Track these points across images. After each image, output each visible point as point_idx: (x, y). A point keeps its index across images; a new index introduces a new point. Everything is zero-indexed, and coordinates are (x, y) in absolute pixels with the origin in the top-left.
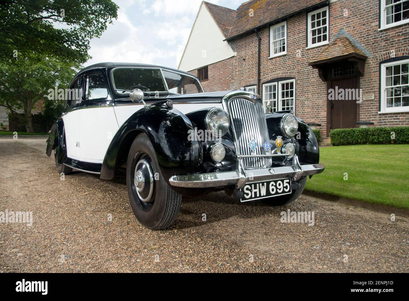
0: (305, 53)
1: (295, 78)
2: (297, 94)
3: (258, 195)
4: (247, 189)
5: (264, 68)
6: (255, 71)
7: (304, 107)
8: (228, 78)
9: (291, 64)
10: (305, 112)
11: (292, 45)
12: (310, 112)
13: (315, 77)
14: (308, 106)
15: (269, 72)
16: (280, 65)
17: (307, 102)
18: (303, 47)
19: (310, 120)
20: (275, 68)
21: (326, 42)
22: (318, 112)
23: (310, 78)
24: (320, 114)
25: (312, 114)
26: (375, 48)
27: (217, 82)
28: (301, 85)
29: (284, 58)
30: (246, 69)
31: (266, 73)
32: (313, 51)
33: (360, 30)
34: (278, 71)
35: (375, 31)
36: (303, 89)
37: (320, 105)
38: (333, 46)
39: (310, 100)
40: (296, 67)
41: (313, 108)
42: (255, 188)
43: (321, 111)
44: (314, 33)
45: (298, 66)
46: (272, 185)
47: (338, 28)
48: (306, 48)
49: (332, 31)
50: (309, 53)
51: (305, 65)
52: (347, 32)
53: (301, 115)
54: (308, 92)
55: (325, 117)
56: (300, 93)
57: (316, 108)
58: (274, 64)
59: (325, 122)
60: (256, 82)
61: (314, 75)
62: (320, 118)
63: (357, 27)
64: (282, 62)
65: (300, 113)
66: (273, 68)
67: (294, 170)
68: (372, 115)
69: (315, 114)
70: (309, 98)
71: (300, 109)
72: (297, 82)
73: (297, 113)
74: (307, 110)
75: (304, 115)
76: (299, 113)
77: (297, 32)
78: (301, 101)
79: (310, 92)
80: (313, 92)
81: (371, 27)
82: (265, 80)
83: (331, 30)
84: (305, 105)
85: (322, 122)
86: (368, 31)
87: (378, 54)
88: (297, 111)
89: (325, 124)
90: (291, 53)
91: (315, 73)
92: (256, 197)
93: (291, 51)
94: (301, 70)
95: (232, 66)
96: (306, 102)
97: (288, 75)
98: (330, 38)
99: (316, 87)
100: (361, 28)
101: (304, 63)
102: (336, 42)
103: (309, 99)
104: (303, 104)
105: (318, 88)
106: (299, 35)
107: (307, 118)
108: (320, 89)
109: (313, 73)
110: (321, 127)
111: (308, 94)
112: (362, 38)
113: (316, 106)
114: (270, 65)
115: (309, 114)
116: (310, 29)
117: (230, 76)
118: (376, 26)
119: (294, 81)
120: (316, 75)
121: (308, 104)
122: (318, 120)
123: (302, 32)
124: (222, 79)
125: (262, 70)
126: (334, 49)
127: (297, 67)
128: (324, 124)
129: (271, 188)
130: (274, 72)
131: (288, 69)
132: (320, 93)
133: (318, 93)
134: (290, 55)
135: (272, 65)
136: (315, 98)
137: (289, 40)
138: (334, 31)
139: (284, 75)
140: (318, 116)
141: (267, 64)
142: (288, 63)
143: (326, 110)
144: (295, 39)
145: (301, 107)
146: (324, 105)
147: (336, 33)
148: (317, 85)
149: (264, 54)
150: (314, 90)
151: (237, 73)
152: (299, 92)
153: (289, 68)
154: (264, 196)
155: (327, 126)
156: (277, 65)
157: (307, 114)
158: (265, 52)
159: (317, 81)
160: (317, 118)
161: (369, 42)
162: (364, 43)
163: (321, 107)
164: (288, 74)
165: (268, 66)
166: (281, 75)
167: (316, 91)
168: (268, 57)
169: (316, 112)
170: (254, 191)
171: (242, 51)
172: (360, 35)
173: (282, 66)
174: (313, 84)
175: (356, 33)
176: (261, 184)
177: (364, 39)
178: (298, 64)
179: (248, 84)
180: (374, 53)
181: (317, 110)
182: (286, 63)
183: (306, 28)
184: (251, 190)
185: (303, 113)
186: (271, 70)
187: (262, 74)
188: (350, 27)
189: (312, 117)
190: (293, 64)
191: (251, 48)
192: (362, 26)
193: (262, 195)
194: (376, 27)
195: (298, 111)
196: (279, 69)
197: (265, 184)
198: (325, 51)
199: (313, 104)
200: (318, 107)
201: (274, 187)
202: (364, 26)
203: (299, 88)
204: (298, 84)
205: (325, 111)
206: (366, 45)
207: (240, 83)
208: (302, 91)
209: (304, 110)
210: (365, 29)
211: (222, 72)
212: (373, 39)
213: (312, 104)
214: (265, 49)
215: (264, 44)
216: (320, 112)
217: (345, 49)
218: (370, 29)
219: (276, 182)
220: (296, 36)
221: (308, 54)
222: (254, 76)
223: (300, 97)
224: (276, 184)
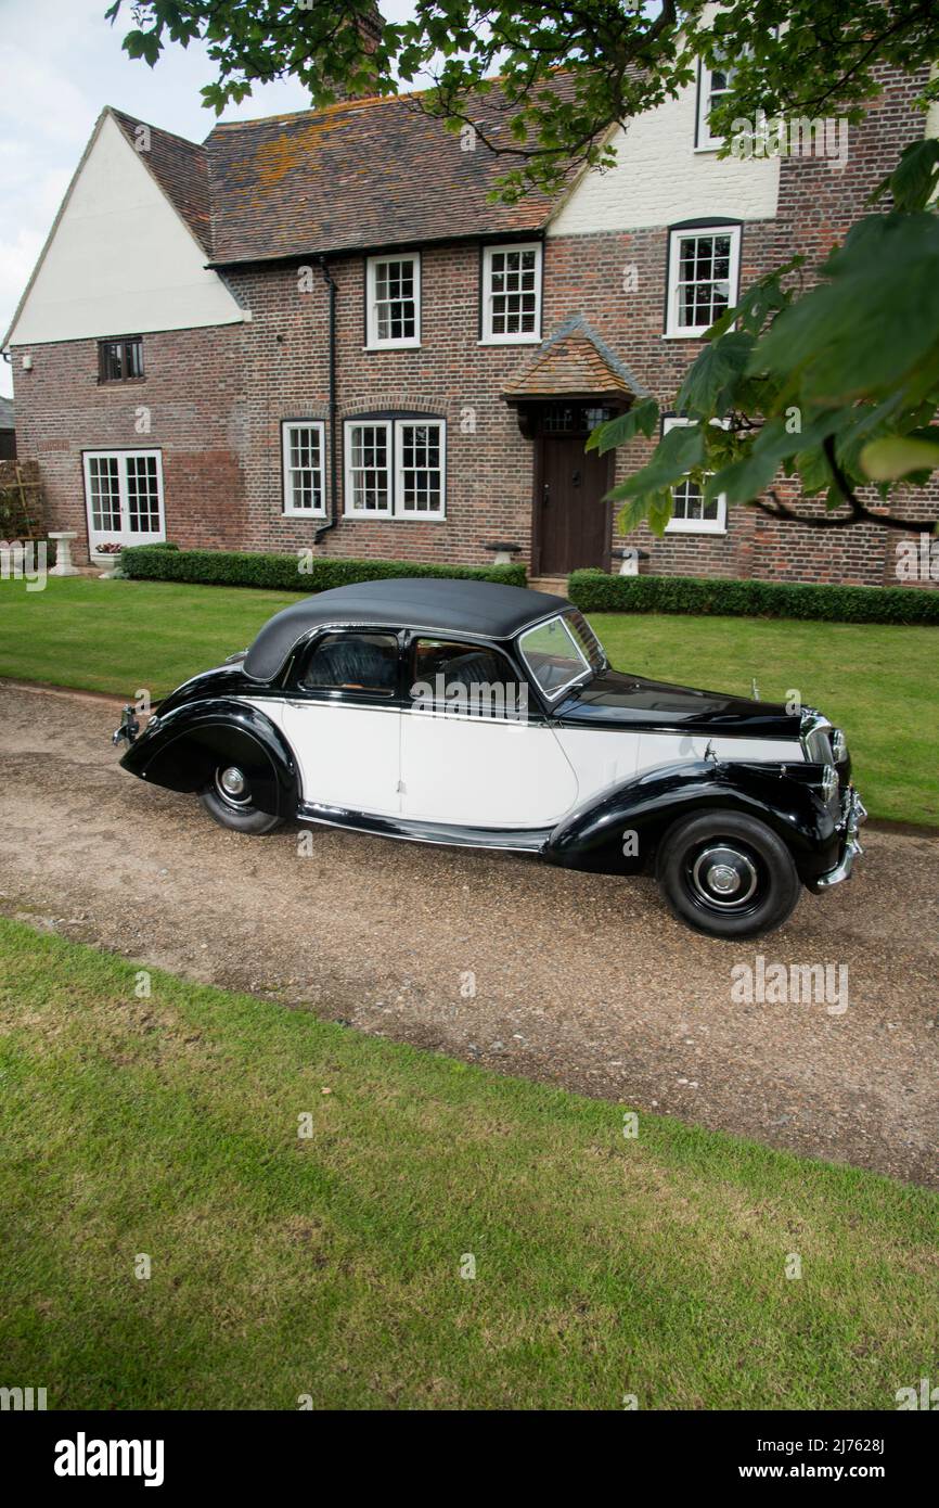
0: (476, 355)
1: (444, 418)
2: (451, 461)
5: (350, 376)
6: (320, 377)
7: (471, 496)
8: (222, 386)
9: (434, 378)
10: (474, 511)
11: (436, 325)
12: (488, 511)
13: (501, 424)
14: (482, 496)
15: (366, 390)
16: (400, 374)
17: (480, 486)
18: (470, 339)
19: (488, 532)
20: (383, 382)
21: (533, 337)
22: (510, 512)
23: (487, 423)
24: (513, 518)
25: (493, 517)
26: (653, 378)
27: (182, 393)
28: (462, 440)
29: (413, 357)
30: (288, 369)
31: (354, 391)
32: (496, 354)
33: (621, 327)
34: (393, 389)
35: (654, 337)
36: (468, 450)
37: (515, 497)
38: (559, 358)
39: (488, 482)
40: (447, 388)
41: (495, 502)
43: (517, 512)
44: (498, 303)
45: (455, 387)
47: (565, 308)
48: (479, 343)
49: (552, 311)
50: (486, 357)
51: (475, 387)
52: (590, 323)
53: (464, 516)
54: (482, 461)
55: (528, 528)
56: (461, 461)
57: (503, 502)
58: (380, 370)
59: (528, 539)
60: (326, 412)
61: (500, 416)
62: (514, 528)
63: (612, 316)
64: (407, 368)
65: (461, 511)
66: (380, 380)
68: (642, 533)
69: (500, 517)
70: (487, 476)
71: (460, 501)
72: (451, 429)
73: (450, 510)
74: (478, 506)
75: (472, 516)
76: (456, 510)
77: (451, 292)
78: (461, 481)
79: (488, 461)
80: (495, 461)
81: (645, 326)
82: (354, 410)
83: (548, 308)
84: (473, 491)
85: (520, 538)
86: (638, 332)
87: (659, 394)
88: (450, 505)
89: (527, 544)
90: (435, 346)
91: (502, 413)
93: (433, 341)
94: (462, 398)
95: (236, 351)
96: (476, 486)
97: (424, 406)
98: (545, 330)
99: (505, 450)
100: (624, 322)
101: (473, 382)
102: (565, 348)
103: (486, 479)
104: (468, 490)
105: (508, 452)
106: (456, 303)
107: (480, 527)
108: (516, 455)
109: (496, 413)
111: (482, 466)
112: (625, 348)
113: (505, 497)
114: (367, 370)
115: (485, 517)
116: (488, 293)
117: (230, 381)
118: (658, 325)
119: (441, 424)
120: (503, 418)
121: (482, 491)
122: (510, 533)
123: (468, 296)
124: (201, 387)
125: (341, 381)
126: (562, 368)
127: (451, 390)
128: (525, 544)
130: (380, 390)
131: (423, 391)
132: (515, 466)
133: (510, 466)
134: (431, 352)
135: (373, 370)
136: (501, 476)
137: (426, 310)
138: (556, 313)
139: (412, 406)
140: (510, 523)
141: (357, 365)
142: (424, 373)
143: (531, 510)
144: (446, 312)
145: (463, 496)
146: (525, 498)
147: (560, 318)
148: (507, 445)
149: (348, 333)
150: (500, 455)
151: (256, 376)
152: (456, 455)
153: (427, 388)
155: (532, 550)
156: (390, 374)
158: (351, 330)
159: (507, 434)
160: (505, 528)
161: (639, 361)
162: (628, 361)
163: (518, 502)
164: (425, 404)
165: (360, 370)
166: (402, 402)
167: (505, 461)
168: (360, 345)
169: (503, 512)
171: (272, 311)
172: (621, 339)
173: (406, 379)
174: (497, 440)
175: (609, 330)
177: (630, 350)
178: (455, 382)
179: (297, 413)
180: (650, 389)
181: (506, 507)
182: (417, 373)
183: (477, 286)
185: (467, 511)
186: (373, 385)
187: (341, 392)
188: (595, 311)
189: (492, 524)
190: (441, 378)
191: (303, 309)
192: (625, 318)
194: (656, 328)
195: (454, 506)
196: (396, 385)
198: (540, 368)
199: (497, 491)
200: (510, 502)
202: (630, 320)
203: (457, 445)
204: (453, 434)
205: (528, 513)
206: (633, 367)
207: (267, 408)
208: (464, 455)
209: (472, 506)
210: (631, 327)
211: (198, 365)
212: (649, 355)
213: (494, 491)
214: (351, 320)
215: (348, 304)
216: (514, 514)
217: (592, 373)
218: (643, 328)
220: (450, 303)
221: (483, 360)
222: (317, 392)
223: (460, 471)
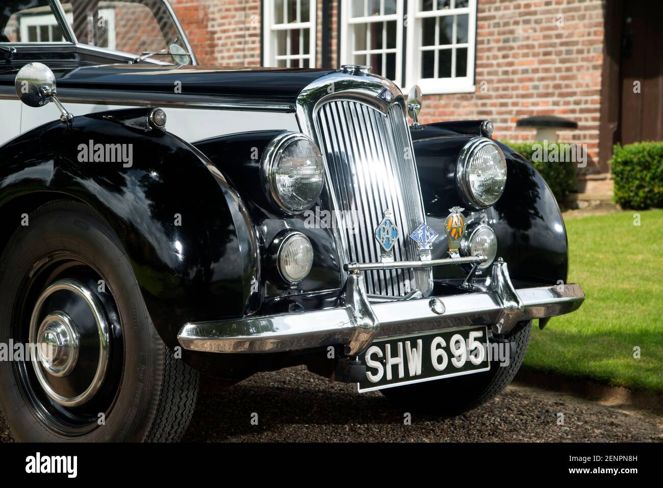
3: (401, 374)
4: (374, 357)
7: (512, 48)
10: (514, 72)
12: (536, 71)
14: (528, 47)
17: (525, 31)
19: (534, 104)
22: (568, 69)
24: (573, 78)
25: (542, 79)
37: (576, 43)
39: (536, 22)
41: (546, 54)
42: (395, 354)
43: (579, 69)
46: (439, 346)
53: (500, 81)
55: (593, 93)
57: (559, 53)
59: (595, 111)
62: (574, 94)
65: (496, 73)
67: (497, 303)
69: (554, 78)
70: (534, 13)
71: (495, 57)
73: (481, 74)
74: (521, 63)
75: (512, 81)
76: (489, 73)
78: (498, 25)
84: (515, 40)
85: (582, 111)
88: (482, 66)
89: (594, 119)
92: (396, 378)
96: (519, 31)
103: (533, 18)
107: (524, 96)
110: (577, 132)
113: (562, 44)
115: (531, 80)
121: (528, 38)
122: (568, 103)
128: (590, 121)
129: (435, 353)
140: (567, 86)
143: (600, 62)
145: (500, 49)
146: (591, 43)
154: (416, 377)
155: (600, 128)
157: (521, 81)
160: (561, 95)
163: (580, 52)
169: (558, 70)
170: (391, 361)
176: (408, 343)
181: (563, 61)
184: (383, 362)
185: (506, 73)
189: (542, 90)
193: (412, 374)
195: (487, 66)
197: (420, 342)
199: (550, 37)
200: (569, 52)
201: (441, 352)
205: (595, 67)
209: (511, 64)
213: (545, 37)
216: (574, 72)
219: (447, 337)
223: (496, 10)
224: (448, 342)
